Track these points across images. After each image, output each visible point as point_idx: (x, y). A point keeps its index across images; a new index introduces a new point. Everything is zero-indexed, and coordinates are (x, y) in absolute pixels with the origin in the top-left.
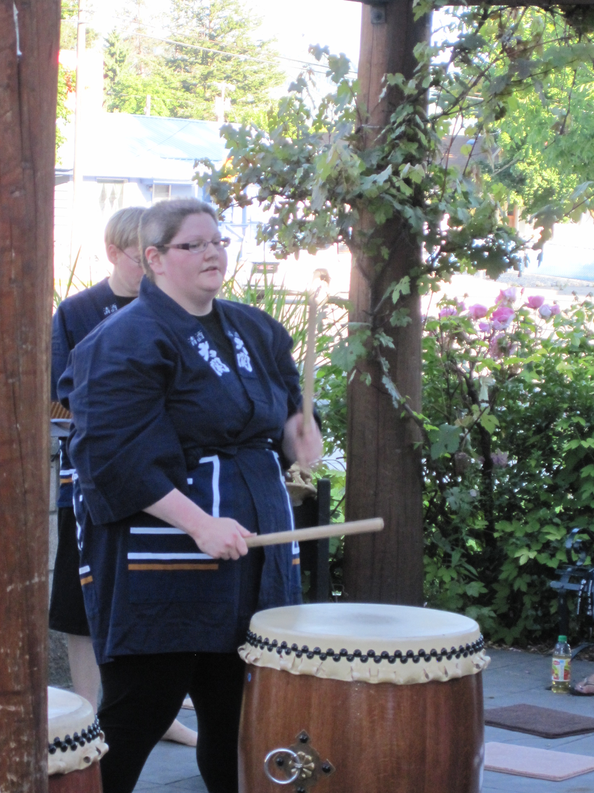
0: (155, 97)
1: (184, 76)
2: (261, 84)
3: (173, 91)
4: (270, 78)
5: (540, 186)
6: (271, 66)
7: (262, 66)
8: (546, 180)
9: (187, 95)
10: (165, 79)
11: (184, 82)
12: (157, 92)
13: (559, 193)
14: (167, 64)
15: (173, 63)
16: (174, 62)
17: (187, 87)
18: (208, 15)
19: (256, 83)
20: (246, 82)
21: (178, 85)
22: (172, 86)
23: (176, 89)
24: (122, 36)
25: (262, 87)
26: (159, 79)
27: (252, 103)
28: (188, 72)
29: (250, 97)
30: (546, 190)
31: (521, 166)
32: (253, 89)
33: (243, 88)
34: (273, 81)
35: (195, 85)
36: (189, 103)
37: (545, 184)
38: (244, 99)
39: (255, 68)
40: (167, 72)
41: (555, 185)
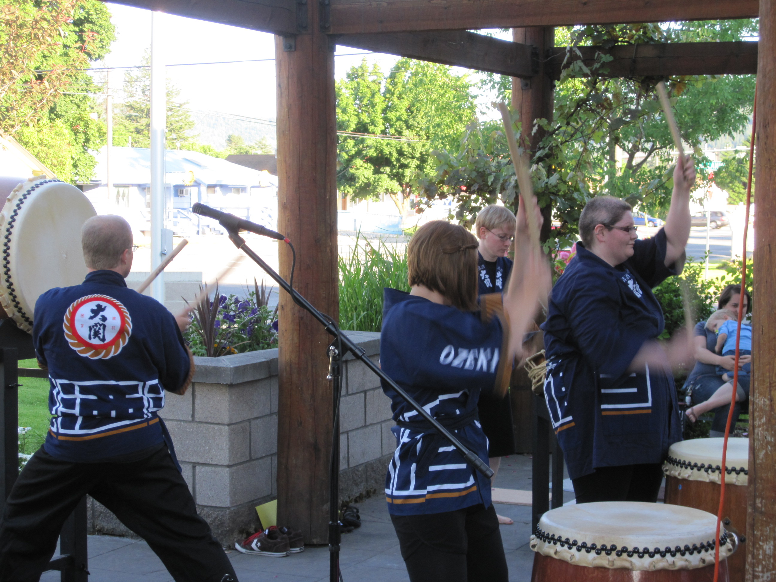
0: (121, 137)
1: (136, 125)
2: (181, 128)
3: (130, 134)
4: (186, 125)
5: (363, 182)
6: (186, 118)
7: (181, 118)
8: (366, 178)
9: (138, 135)
10: (125, 127)
11: (136, 128)
12: (121, 135)
13: (373, 185)
14: (126, 118)
15: (130, 118)
16: (130, 116)
17: (138, 131)
18: (149, 90)
19: (178, 128)
20: (172, 127)
21: (132, 130)
22: (130, 131)
23: (132, 132)
24: (97, 103)
25: (181, 130)
26: (122, 127)
27: (176, 139)
28: (138, 122)
29: (174, 136)
30: (366, 184)
31: (352, 171)
32: (176, 131)
33: (170, 131)
34: (187, 126)
35: (143, 130)
36: (140, 140)
37: (366, 181)
38: (171, 137)
39: (177, 119)
40: (127, 123)
41: (371, 181)
